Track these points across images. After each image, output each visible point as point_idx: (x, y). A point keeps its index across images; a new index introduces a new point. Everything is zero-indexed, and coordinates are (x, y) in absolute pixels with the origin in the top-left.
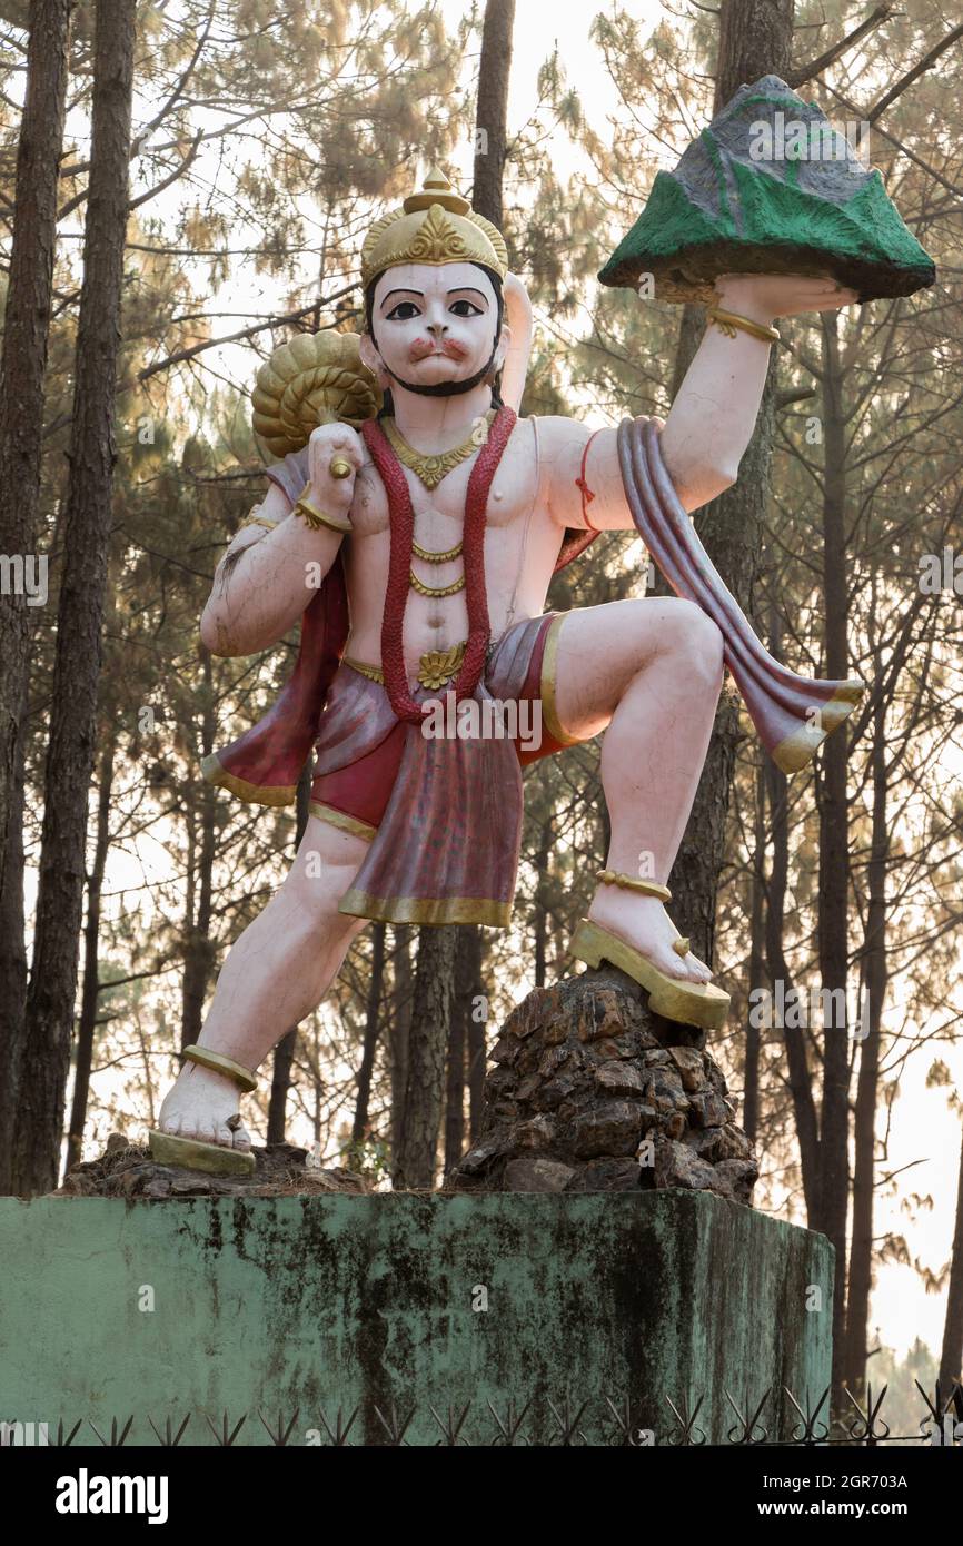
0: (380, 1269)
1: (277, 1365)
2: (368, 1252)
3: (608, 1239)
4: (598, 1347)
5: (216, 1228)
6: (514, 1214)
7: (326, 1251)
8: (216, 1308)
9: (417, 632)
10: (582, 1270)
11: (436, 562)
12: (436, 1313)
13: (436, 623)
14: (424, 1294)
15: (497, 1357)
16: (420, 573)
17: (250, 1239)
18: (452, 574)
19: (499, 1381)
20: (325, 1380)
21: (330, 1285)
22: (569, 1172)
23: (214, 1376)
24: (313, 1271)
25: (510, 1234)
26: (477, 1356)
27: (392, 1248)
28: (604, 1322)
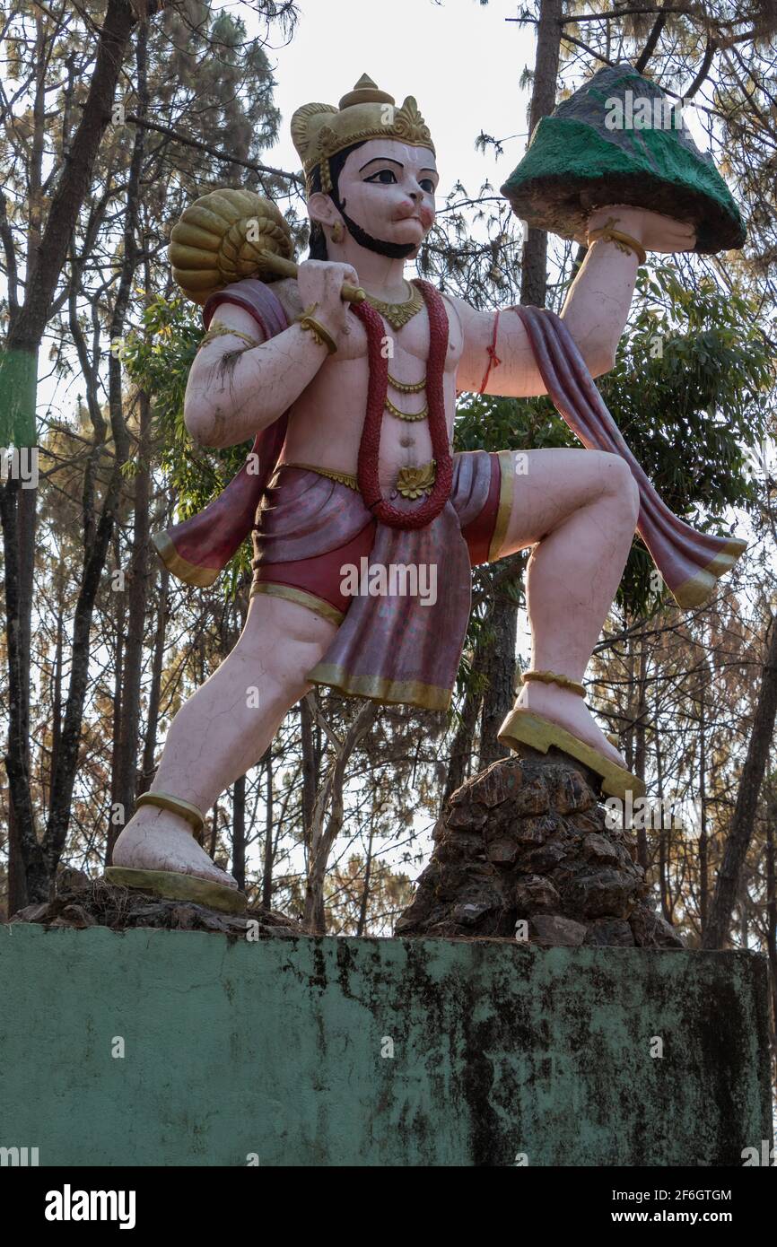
0: (484, 1012)
1: (386, 1102)
2: (472, 996)
3: (693, 993)
4: (690, 1091)
5: (320, 966)
6: (606, 965)
7: (432, 994)
8: (322, 1045)
9: (391, 451)
10: (671, 1019)
12: (539, 1055)
13: (406, 443)
14: (527, 1038)
15: (597, 1097)
16: (393, 398)
17: (355, 979)
18: (416, 404)
19: (601, 1120)
20: (434, 1118)
21: (435, 1026)
23: (323, 1112)
24: (419, 1012)
25: (605, 985)
26: (578, 1096)
27: (495, 993)
28: (694, 1068)
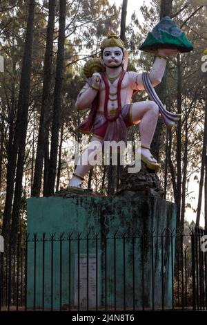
0: (104, 208)
1: (87, 224)
2: (102, 206)
3: (140, 204)
4: (138, 221)
5: (77, 202)
6: (125, 200)
7: (95, 205)
8: (77, 214)
9: (110, 106)
10: (136, 209)
11: (113, 95)
12: (113, 216)
13: (113, 105)
14: (111, 213)
15: (122, 223)
16: (110, 97)
17: (83, 204)
18: (115, 97)
19: (123, 226)
20: (95, 226)
21: (95, 211)
22: (134, 193)
23: (77, 225)
24: (93, 209)
25: (124, 203)
26: (119, 222)
27: (106, 205)
28: (139, 217)
